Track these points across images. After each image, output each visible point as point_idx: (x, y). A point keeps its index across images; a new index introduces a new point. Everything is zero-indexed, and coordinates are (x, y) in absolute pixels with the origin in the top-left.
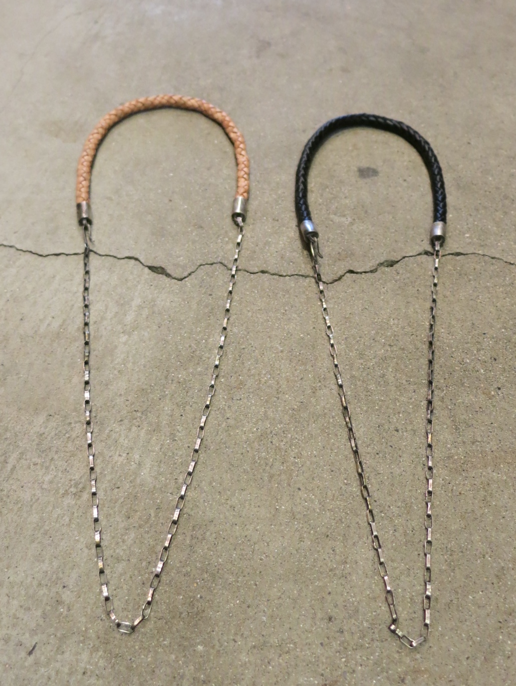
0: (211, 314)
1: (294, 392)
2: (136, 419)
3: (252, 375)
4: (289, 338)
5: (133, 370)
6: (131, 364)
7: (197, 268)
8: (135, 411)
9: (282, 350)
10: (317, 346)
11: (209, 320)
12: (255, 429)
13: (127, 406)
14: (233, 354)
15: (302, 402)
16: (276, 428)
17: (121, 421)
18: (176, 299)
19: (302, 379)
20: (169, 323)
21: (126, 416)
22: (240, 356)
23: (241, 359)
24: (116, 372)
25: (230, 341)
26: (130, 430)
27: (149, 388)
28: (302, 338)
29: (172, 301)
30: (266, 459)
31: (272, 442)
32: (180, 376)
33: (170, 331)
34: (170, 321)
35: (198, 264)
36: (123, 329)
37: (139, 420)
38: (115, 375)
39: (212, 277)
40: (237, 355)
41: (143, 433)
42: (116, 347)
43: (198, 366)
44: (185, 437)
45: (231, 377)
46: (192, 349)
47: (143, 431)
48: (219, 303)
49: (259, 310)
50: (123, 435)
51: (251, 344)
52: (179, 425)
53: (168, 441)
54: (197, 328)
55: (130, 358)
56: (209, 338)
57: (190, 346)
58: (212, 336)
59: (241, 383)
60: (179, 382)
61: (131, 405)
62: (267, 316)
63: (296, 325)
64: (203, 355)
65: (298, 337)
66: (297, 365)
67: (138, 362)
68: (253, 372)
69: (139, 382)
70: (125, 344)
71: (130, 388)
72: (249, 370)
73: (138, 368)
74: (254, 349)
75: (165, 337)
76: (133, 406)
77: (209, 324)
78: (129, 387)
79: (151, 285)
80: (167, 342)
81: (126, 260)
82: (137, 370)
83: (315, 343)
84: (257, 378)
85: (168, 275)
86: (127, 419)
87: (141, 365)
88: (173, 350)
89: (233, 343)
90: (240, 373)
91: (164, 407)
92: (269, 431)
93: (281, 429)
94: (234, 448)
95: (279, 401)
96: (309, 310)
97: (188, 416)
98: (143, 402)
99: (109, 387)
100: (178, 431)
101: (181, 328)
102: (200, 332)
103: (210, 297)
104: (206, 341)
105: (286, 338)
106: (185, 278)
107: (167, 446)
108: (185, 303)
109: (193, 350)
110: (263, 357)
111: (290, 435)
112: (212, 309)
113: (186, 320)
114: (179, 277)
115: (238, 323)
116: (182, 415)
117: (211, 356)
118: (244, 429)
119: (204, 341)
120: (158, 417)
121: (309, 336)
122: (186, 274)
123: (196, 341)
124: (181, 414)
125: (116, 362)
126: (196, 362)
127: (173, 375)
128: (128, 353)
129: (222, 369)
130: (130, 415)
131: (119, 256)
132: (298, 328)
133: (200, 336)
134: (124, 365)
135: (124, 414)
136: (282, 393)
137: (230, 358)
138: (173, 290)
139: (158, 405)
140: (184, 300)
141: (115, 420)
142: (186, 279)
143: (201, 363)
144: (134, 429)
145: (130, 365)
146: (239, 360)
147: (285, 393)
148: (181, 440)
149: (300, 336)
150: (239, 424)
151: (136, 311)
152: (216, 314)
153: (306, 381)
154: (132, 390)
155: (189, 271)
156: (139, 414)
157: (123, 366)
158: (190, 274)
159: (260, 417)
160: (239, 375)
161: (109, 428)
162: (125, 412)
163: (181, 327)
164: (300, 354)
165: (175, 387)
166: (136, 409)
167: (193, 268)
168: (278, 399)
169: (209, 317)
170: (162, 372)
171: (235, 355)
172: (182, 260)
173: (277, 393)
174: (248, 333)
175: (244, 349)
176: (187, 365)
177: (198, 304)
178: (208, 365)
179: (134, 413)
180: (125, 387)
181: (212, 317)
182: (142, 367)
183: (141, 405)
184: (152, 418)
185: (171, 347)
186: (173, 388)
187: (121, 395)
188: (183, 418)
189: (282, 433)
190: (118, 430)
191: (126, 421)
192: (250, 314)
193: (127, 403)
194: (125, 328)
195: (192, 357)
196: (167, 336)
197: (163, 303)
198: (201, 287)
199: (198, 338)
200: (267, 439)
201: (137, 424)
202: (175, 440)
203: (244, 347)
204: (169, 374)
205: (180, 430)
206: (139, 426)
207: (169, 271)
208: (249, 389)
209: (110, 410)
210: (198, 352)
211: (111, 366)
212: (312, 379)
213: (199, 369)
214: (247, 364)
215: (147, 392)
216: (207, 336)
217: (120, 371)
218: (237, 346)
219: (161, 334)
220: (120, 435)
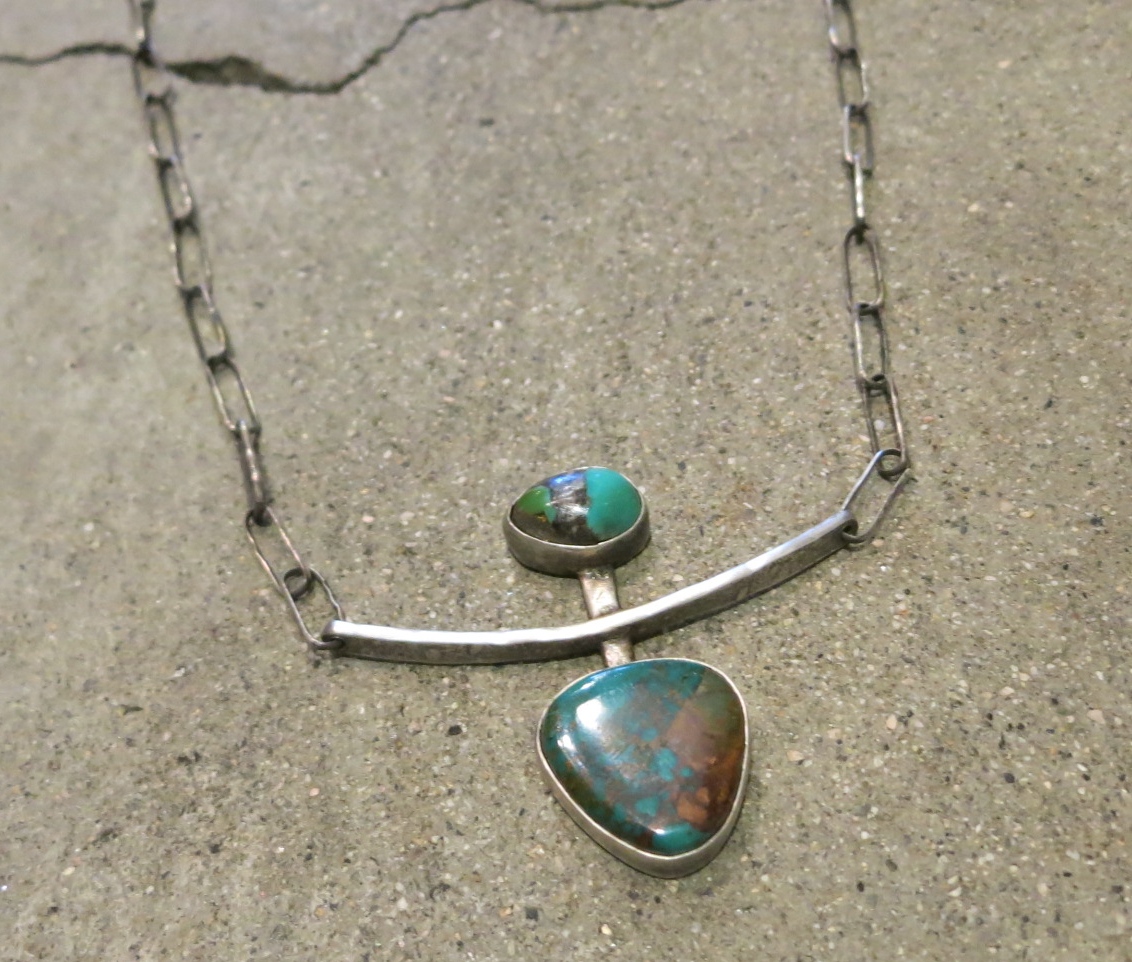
0: (505, 202)
1: (1035, 476)
2: (194, 805)
3: (790, 436)
4: (914, 229)
5: (147, 538)
6: (132, 510)
7: (402, 34)
8: (182, 760)
9: (900, 290)
10: (1068, 240)
11: (506, 226)
12: (892, 722)
13: (130, 742)
14: (660, 355)
15: (1095, 521)
16: (1008, 691)
17: (106, 835)
18: (321, 170)
19: (1049, 404)
20: (307, 279)
21: (135, 805)
22: (702, 361)
23: (710, 373)
24: (54, 568)
25: (634, 300)
26: (164, 878)
27: (248, 614)
28: (983, 220)
29: (305, 184)
30: (1011, 885)
31: (1010, 778)
32: (406, 517)
33: (316, 312)
34: (308, 269)
35: (403, 16)
36: (75, 347)
37: (211, 811)
38: (52, 582)
39: (478, 52)
40: (683, 358)
41: (240, 888)
42: (44, 441)
43: (495, 448)
44: (497, 857)
45: (682, 466)
46: (443, 373)
47: (245, 869)
48: (534, 147)
49: (734, 139)
50: (123, 923)
51: (740, 292)
52: (451, 792)
53: (402, 904)
54: (449, 272)
55: (127, 483)
56: (521, 305)
57: (432, 363)
58: (532, 295)
59: (743, 487)
60: (409, 552)
61: (157, 729)
62: (782, 160)
63: (933, 169)
64: (506, 391)
65: (960, 219)
66: (1000, 344)
67: (169, 493)
68: (786, 421)
69: (185, 595)
70: (90, 417)
71: (140, 641)
72: (766, 414)
73: (172, 523)
74: (759, 311)
75: (300, 346)
76: (167, 736)
77: (510, 244)
78: (132, 635)
79: (197, 136)
80: (308, 364)
81: (68, 61)
82: (169, 532)
83: (1050, 228)
84: (817, 446)
85: (275, 84)
86: (140, 821)
87: (186, 503)
88: (346, 399)
89: (648, 304)
90: (721, 439)
91: (344, 707)
92: (973, 715)
93: (1034, 687)
94: (804, 859)
95: (974, 537)
96: (968, 95)
97: (494, 724)
98: (225, 698)
99: (21, 655)
100: (449, 826)
101: (369, 289)
102: (469, 288)
103: (488, 133)
104: (508, 321)
105: (903, 235)
106: (353, 77)
107: (401, 940)
108: (369, 176)
109: (453, 375)
110: (819, 337)
111: (1096, 714)
112: (509, 178)
113: (390, 248)
114: (325, 77)
115: (651, 213)
116: (454, 731)
117: (554, 386)
118: (832, 735)
119: (498, 325)
120: (321, 768)
121: (1009, 205)
122: (354, 62)
123: (461, 330)
124: (451, 722)
125: (50, 517)
126: (480, 429)
127: (368, 519)
128: (111, 458)
129: (624, 439)
130: (156, 795)
131: (32, 52)
132: (946, 179)
133: (476, 307)
134: (96, 522)
135: (120, 792)
136: (973, 493)
137: (653, 377)
138: (302, 139)
139: (311, 702)
140: (364, 168)
141: (70, 839)
142: (361, 82)
143: (507, 434)
144: (186, 869)
145: (127, 519)
146: (701, 375)
147: (992, 491)
148: (477, 878)
149: (965, 210)
150: (795, 709)
151: (136, 257)
152: (531, 195)
153: (1074, 409)
154: (152, 645)
155: (366, 48)
156: (207, 776)
157: (89, 527)
158: (372, 61)
159: (896, 647)
160: (723, 451)
161: (41, 899)
162: (124, 779)
163: (366, 283)
164: (996, 289)
165: (390, 579)
166: (187, 751)
167: (382, 35)
168: (964, 531)
169: (499, 214)
170: (308, 519)
171: (675, 360)
172: (325, 15)
173: (950, 498)
174: (712, 245)
175: (708, 320)
176: (435, 454)
177: (436, 173)
178: (543, 432)
179: (180, 772)
180: (112, 639)
181: (515, 213)
182: (194, 512)
183: (216, 714)
184: (288, 783)
185: (333, 388)
186: (382, 588)
187: (90, 687)
188: (465, 744)
189: (1050, 709)
190: (88, 895)
191: (135, 833)
192: (696, 165)
193: (130, 724)
194: (84, 344)
195: (454, 410)
196: (303, 340)
197: (263, 198)
198: (434, 98)
199: (465, 315)
200: (976, 766)
201: (204, 834)
202: (445, 887)
203: (707, 311)
204: (343, 519)
205: (461, 820)
206: (215, 849)
207: (272, 67)
208: (794, 509)
209: (34, 787)
210: (481, 381)
211: (28, 539)
212: (1102, 394)
213: (504, 462)
214: (747, 392)
215: (235, 639)
216: (510, 297)
217: (74, 556)
218: (675, 316)
219: (272, 337)
220: (106, 926)
